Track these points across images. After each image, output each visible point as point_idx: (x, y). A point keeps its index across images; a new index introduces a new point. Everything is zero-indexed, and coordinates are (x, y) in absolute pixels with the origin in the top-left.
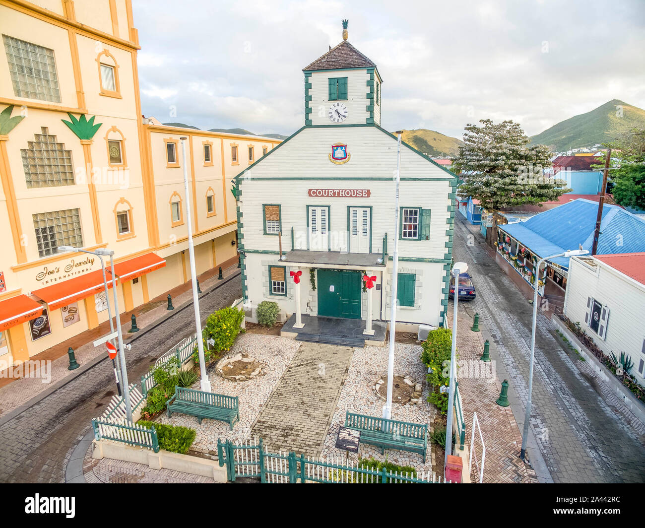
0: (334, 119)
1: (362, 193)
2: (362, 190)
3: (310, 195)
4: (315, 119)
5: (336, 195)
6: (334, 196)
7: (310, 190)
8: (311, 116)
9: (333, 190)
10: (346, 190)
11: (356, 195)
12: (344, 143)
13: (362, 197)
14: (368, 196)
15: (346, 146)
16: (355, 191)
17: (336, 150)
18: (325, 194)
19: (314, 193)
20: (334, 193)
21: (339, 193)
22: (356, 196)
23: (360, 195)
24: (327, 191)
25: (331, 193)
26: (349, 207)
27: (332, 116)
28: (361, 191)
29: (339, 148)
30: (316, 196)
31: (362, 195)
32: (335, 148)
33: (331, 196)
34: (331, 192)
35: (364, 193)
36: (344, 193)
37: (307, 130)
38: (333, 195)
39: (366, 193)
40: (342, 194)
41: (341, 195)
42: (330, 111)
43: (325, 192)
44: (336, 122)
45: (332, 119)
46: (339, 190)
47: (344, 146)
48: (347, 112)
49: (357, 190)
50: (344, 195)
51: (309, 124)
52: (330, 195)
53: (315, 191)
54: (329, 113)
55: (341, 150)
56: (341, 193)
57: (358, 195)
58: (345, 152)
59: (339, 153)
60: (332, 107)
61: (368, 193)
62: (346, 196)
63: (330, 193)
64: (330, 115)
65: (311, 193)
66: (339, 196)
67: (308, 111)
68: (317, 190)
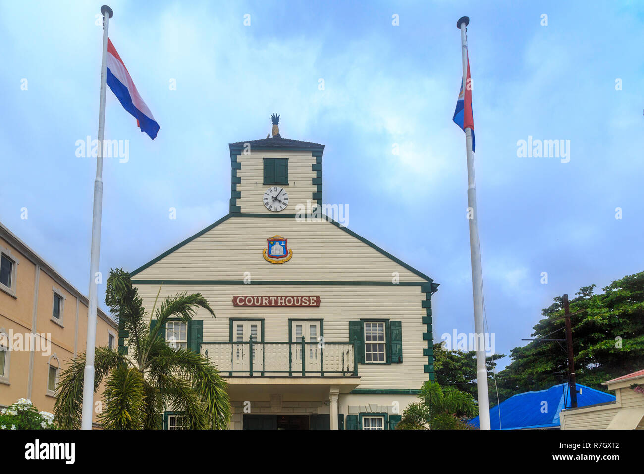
0: (271, 207)
1: (309, 301)
2: (309, 297)
3: (235, 305)
4: (244, 205)
5: (273, 304)
6: (271, 306)
7: (235, 298)
8: (239, 203)
9: (269, 297)
10: (286, 297)
11: (301, 304)
12: (285, 237)
13: (309, 306)
14: (317, 306)
15: (286, 241)
16: (300, 298)
17: (273, 245)
18: (257, 302)
19: (241, 301)
20: (270, 302)
21: (276, 302)
22: (301, 306)
23: (306, 303)
24: (260, 298)
25: (266, 302)
26: (291, 320)
27: (267, 203)
28: (307, 298)
29: (277, 243)
30: (245, 306)
31: (310, 303)
32: (271, 242)
33: (266, 306)
34: (266, 300)
35: (312, 301)
36: (283, 301)
37: (233, 220)
38: (268, 304)
39: (315, 301)
40: (281, 303)
41: (279, 304)
42: (265, 196)
43: (257, 299)
44: (274, 210)
45: (268, 207)
46: (277, 297)
47: (284, 241)
48: (287, 199)
49: (302, 297)
50: (284, 304)
51: (235, 212)
52: (264, 304)
53: (243, 298)
54: (264, 199)
55: (280, 246)
56: (280, 301)
57: (303, 304)
58: (285, 248)
59: (277, 250)
60: (268, 192)
61: (318, 301)
62: (286, 306)
63: (264, 301)
64: (265, 202)
65: (237, 302)
66: (276, 306)
67: (236, 195)
68: (246, 297)
